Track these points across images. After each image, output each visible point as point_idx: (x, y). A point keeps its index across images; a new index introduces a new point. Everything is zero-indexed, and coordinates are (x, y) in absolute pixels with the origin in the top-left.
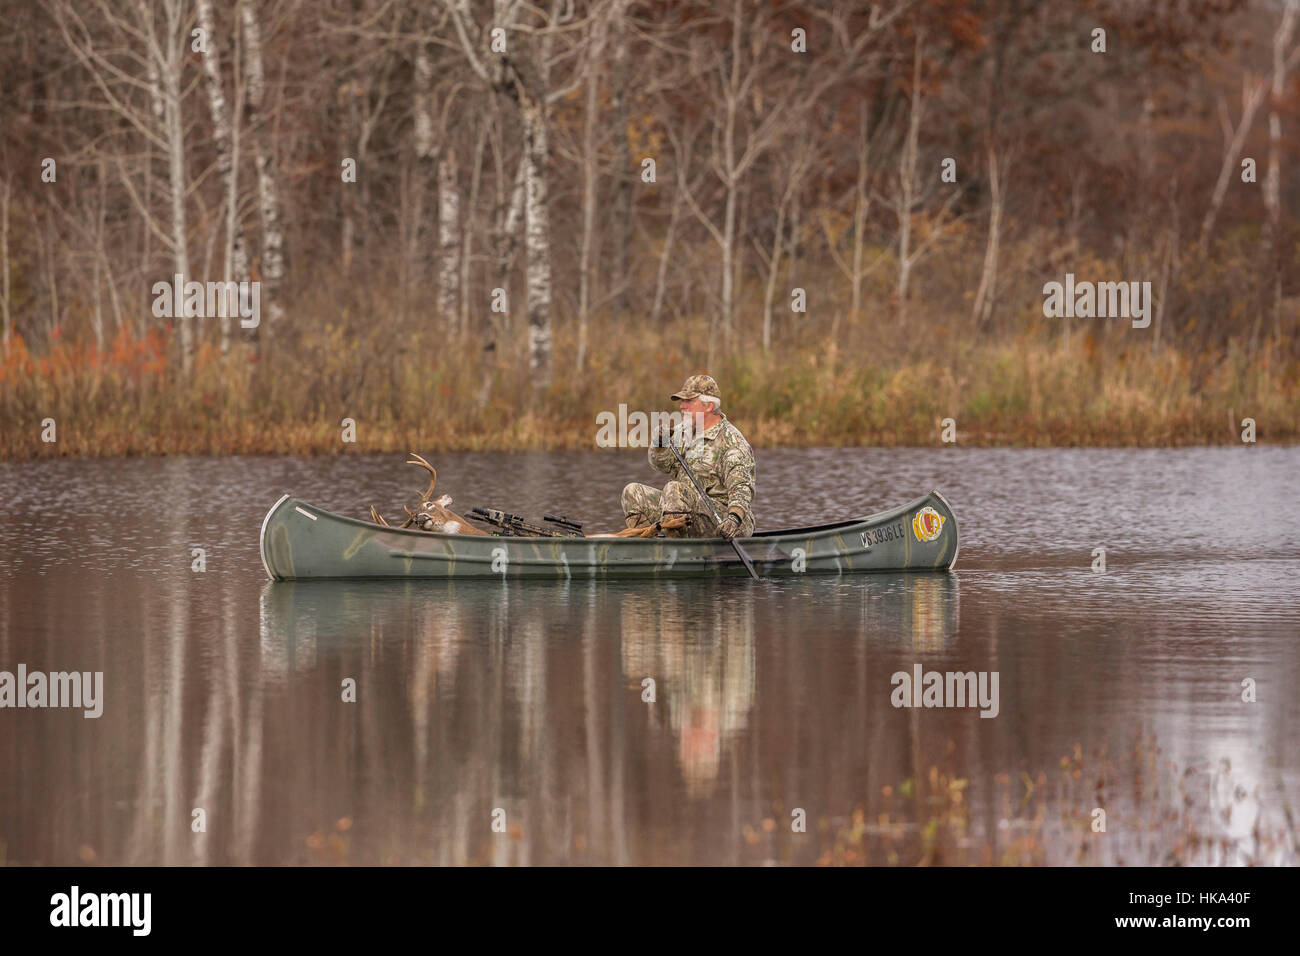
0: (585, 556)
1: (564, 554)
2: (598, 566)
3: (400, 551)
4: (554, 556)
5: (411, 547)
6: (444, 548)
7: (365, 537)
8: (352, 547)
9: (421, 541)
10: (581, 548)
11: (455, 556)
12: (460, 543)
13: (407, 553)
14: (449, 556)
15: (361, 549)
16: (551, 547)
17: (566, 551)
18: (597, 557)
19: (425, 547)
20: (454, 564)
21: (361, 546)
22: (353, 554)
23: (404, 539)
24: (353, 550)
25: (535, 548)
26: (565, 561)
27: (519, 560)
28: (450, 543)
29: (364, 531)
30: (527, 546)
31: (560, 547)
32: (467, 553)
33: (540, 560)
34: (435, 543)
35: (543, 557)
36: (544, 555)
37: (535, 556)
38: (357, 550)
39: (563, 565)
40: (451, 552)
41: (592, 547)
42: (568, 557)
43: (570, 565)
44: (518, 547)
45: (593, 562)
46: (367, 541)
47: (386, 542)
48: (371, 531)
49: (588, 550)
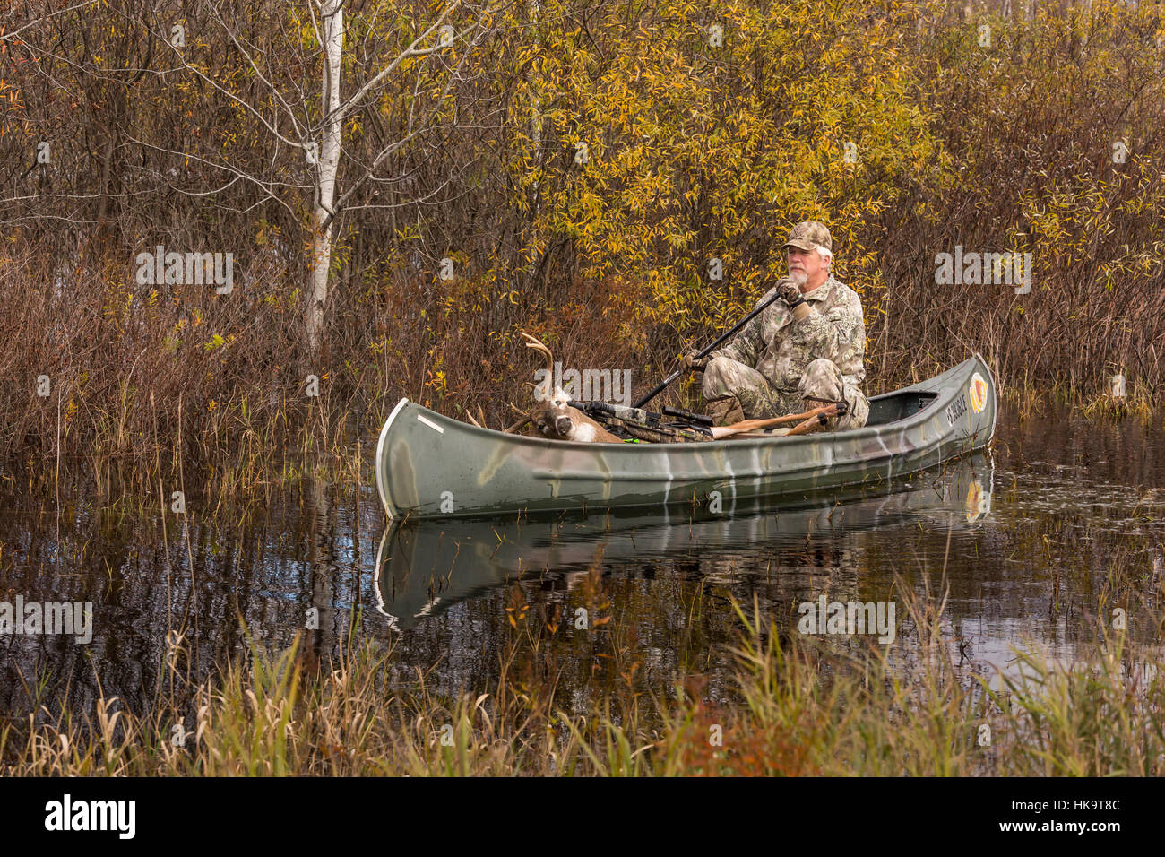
0: (748, 465)
1: (728, 464)
2: (763, 476)
3: (545, 470)
4: (718, 466)
5: (558, 463)
6: (596, 463)
7: (503, 452)
8: (487, 468)
9: (568, 455)
10: (743, 453)
11: (612, 474)
12: (615, 455)
13: (556, 473)
14: (604, 475)
15: (499, 471)
16: (715, 455)
17: (730, 459)
18: (761, 465)
19: (575, 465)
20: (610, 484)
21: (499, 466)
22: (490, 477)
23: (549, 454)
24: (490, 472)
25: (698, 457)
26: (733, 474)
27: (685, 474)
28: (603, 455)
29: (500, 445)
30: (690, 455)
31: (723, 454)
32: (624, 469)
33: (705, 473)
34: (586, 457)
35: (708, 469)
36: (710, 466)
37: (697, 468)
38: (494, 471)
39: (730, 478)
40: (605, 469)
41: (755, 452)
42: (734, 468)
43: (738, 478)
44: (678, 456)
45: (759, 472)
46: (504, 460)
47: (527, 459)
48: (509, 445)
49: (750, 457)
